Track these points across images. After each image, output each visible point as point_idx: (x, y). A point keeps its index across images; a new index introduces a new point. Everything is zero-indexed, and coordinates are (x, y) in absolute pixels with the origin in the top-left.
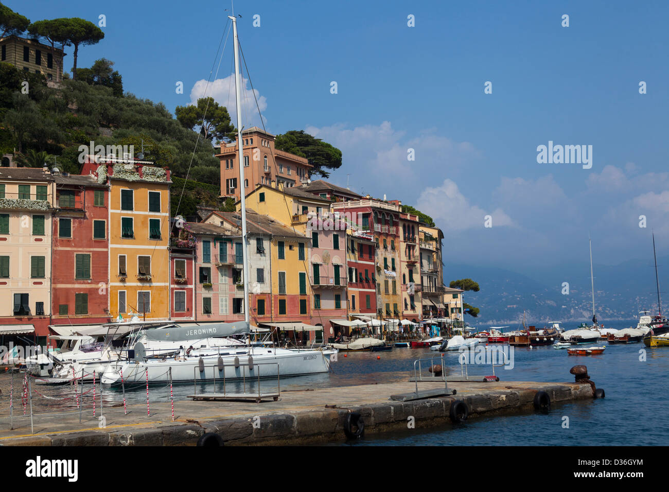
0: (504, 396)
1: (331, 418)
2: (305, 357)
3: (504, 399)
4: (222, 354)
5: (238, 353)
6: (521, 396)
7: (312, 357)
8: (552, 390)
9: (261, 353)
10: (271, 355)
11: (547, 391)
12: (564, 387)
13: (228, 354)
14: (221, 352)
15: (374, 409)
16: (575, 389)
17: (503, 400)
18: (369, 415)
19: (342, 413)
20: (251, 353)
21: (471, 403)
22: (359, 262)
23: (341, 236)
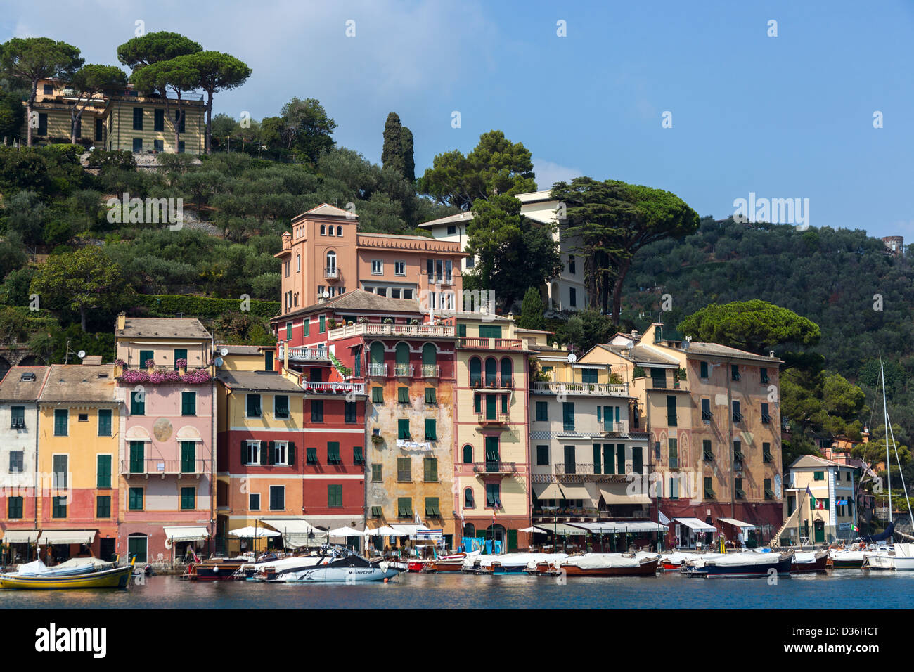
22: (306, 430)
23: (201, 395)
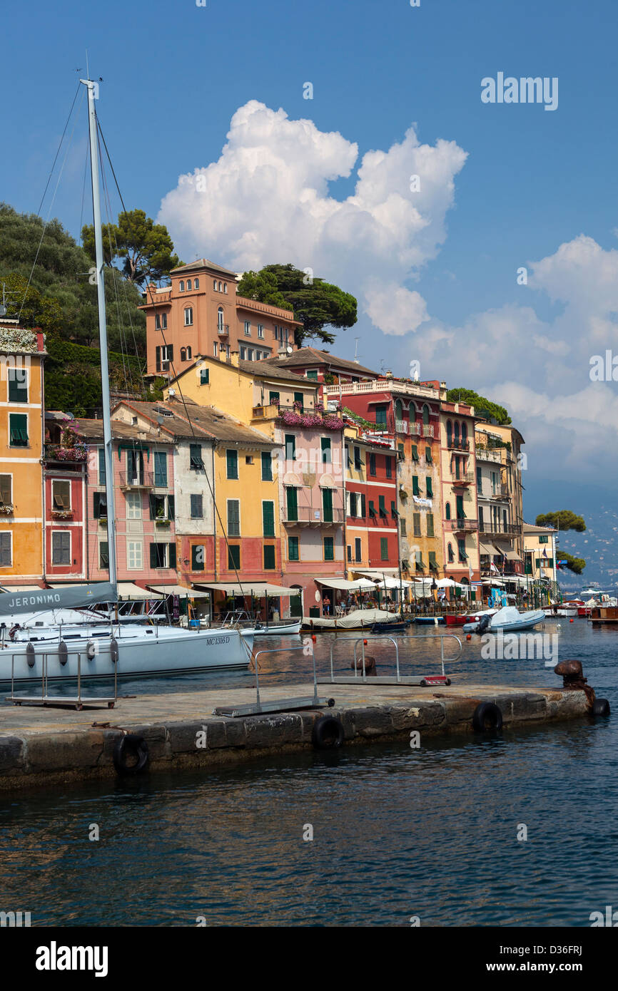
0: (416, 711)
1: (91, 743)
2: (209, 640)
3: (417, 714)
4: (66, 637)
5: (94, 635)
6: (450, 710)
7: (222, 639)
8: (508, 701)
9: (133, 634)
10: (151, 638)
11: (499, 702)
12: (532, 695)
13: (78, 636)
14: (64, 633)
15: (171, 730)
16: (554, 698)
17: (413, 716)
18: (161, 739)
19: (110, 736)
20: (116, 635)
21: (354, 721)
22: (369, 483)
23: (333, 442)
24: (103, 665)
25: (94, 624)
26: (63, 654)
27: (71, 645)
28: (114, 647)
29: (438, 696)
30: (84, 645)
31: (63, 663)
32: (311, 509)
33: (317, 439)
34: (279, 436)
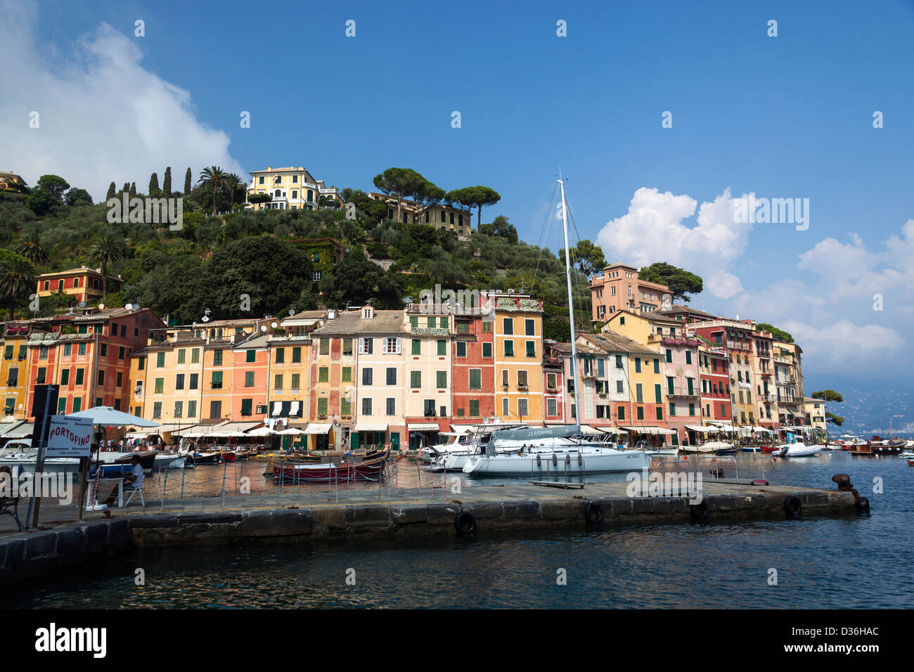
0: (750, 499)
1: (573, 506)
2: (629, 456)
3: (750, 500)
4: (556, 452)
5: (570, 451)
6: (769, 499)
7: (635, 456)
8: (805, 496)
9: (589, 452)
10: (598, 454)
11: (799, 496)
12: (819, 493)
13: (562, 452)
14: (555, 450)
15: (614, 501)
16: (833, 495)
17: (748, 502)
18: (609, 506)
19: (583, 503)
20: (581, 451)
21: (714, 502)
22: (713, 375)
23: (693, 353)
24: (574, 466)
25: (569, 446)
26: (555, 460)
27: (559, 456)
28: (580, 458)
29: (762, 491)
30: (565, 456)
31: (555, 464)
32: (681, 389)
33: (683, 352)
34: (663, 351)
